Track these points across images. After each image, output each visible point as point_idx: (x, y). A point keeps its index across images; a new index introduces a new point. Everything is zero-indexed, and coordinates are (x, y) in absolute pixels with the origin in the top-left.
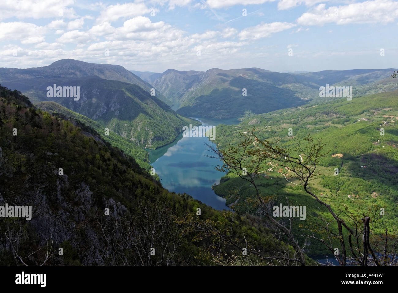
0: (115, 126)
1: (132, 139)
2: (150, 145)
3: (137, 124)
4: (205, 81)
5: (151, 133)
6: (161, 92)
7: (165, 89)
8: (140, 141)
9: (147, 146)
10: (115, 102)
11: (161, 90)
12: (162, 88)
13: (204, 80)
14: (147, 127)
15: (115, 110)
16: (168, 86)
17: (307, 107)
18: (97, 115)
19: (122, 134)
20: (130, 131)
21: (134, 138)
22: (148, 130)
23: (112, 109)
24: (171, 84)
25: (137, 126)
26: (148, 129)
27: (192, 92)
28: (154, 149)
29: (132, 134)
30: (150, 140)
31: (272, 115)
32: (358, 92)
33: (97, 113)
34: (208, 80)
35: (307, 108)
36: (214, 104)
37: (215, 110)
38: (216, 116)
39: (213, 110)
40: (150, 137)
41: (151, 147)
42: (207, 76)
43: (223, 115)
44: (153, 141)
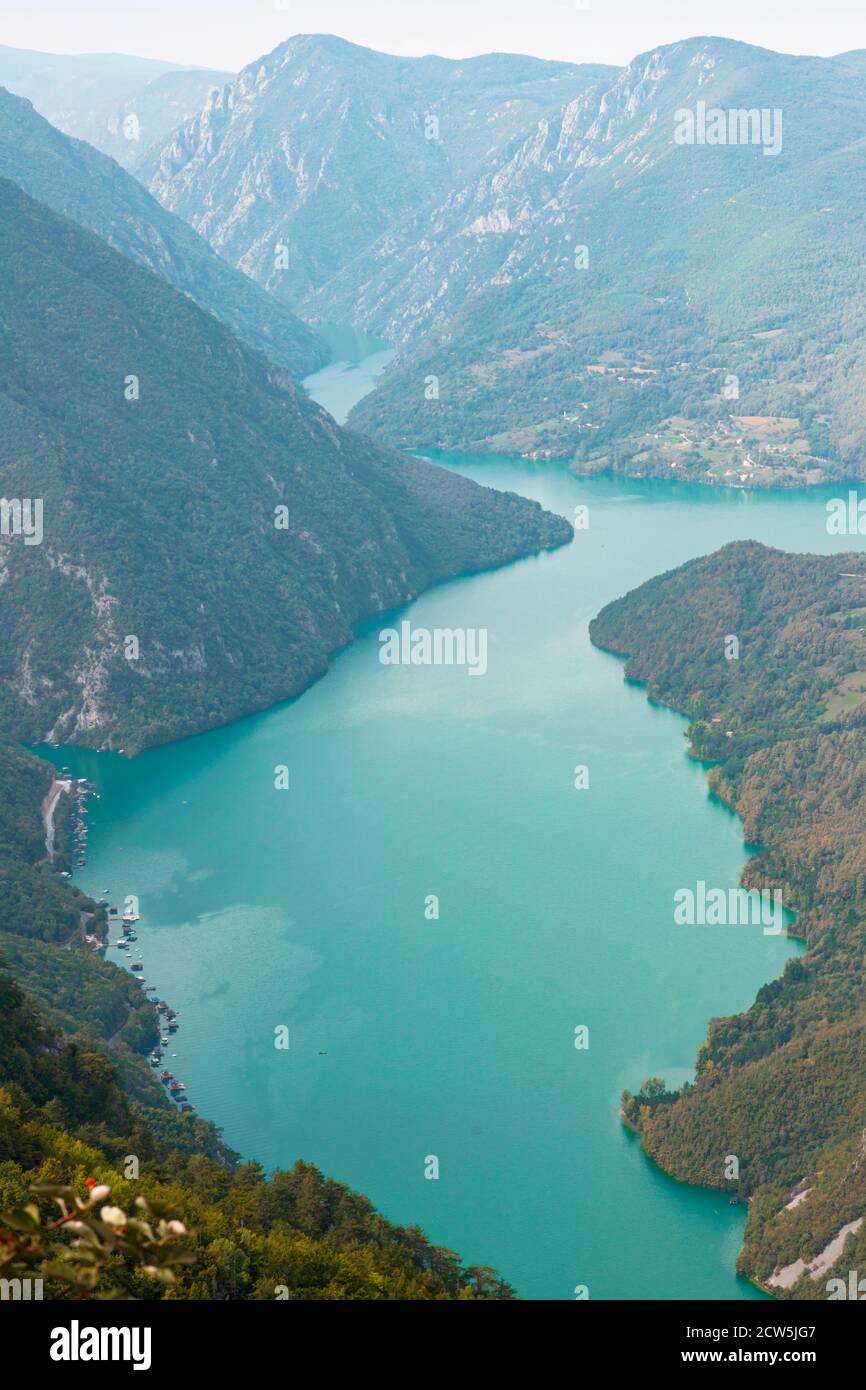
2: (93, 716)
4: (619, 149)
5: (103, 604)
6: (219, 242)
7: (260, 208)
9: (64, 718)
11: (215, 221)
12: (230, 205)
13: (613, 144)
16: (281, 180)
22: (82, 582)
24: (312, 167)
26: (83, 573)
27: (502, 245)
28: (129, 750)
30: (98, 672)
34: (641, 143)
36: (687, 357)
37: (692, 416)
38: (706, 465)
39: (671, 412)
40: (96, 646)
41: (99, 734)
42: (632, 105)
43: (768, 461)
44: (121, 680)
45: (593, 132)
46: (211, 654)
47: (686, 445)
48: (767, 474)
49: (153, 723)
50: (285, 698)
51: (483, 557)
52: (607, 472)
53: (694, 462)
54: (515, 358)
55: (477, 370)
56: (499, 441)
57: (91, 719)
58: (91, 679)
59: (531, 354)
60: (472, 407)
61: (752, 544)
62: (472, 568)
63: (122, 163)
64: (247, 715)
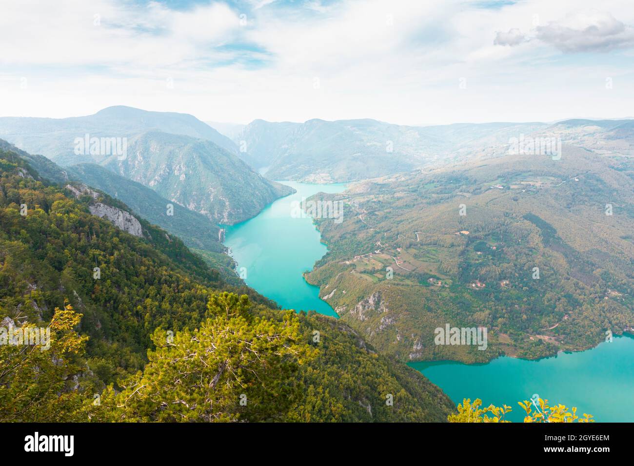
0: (180, 195)
1: (203, 212)
3: (210, 193)
5: (227, 203)
8: (213, 214)
9: (222, 220)
10: (179, 163)
14: (223, 195)
15: (180, 174)
17: (431, 170)
18: (155, 180)
19: (189, 205)
20: (200, 202)
21: (204, 210)
23: (176, 173)
24: (258, 138)
25: (209, 195)
26: (224, 199)
27: (286, 150)
28: (231, 225)
29: (202, 205)
30: (227, 213)
31: (386, 180)
32: (494, 151)
33: (156, 177)
35: (431, 172)
36: (313, 165)
37: (314, 174)
38: (316, 181)
39: (311, 173)
40: (226, 210)
41: (227, 222)
42: (305, 129)
43: (325, 180)
44: (230, 215)
45: (299, 133)
46: (243, 211)
47: (313, 178)
48: (325, 182)
49: (235, 221)
50: (254, 216)
51: (284, 195)
52: (302, 182)
53: (314, 181)
54: (288, 166)
55: (283, 168)
56: (286, 178)
57: (226, 220)
58: (225, 214)
59: (291, 165)
60: (283, 173)
61: (322, 192)
62: (282, 197)
63: (231, 138)
64: (248, 219)
